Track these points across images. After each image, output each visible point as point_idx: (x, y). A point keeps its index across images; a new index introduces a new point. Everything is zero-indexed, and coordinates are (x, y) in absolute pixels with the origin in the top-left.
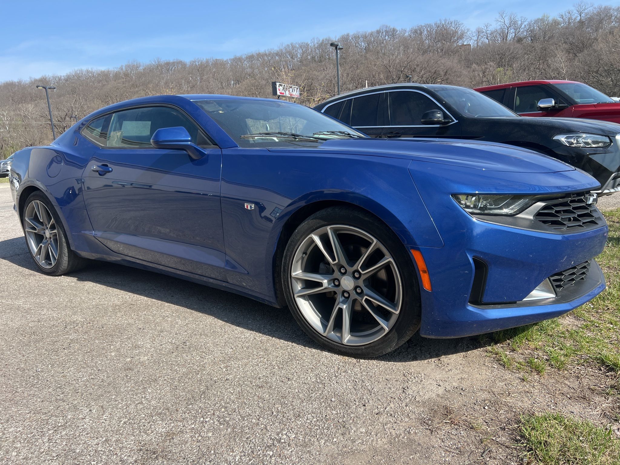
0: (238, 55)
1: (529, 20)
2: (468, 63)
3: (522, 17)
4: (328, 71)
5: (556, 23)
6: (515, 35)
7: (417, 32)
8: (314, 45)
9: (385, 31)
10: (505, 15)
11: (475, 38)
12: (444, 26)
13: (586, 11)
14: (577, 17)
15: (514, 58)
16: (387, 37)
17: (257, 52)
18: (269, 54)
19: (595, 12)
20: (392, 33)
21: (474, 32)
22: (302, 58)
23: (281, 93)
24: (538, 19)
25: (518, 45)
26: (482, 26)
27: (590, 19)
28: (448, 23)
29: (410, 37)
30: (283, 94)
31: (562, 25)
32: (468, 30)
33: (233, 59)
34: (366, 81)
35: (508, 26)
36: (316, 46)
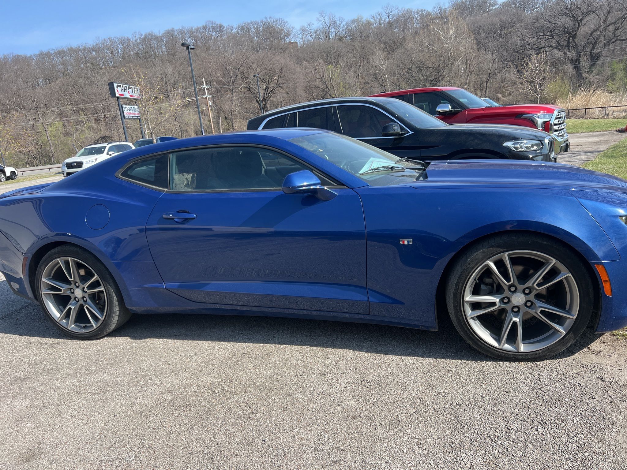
0: (45, 50)
1: (346, 21)
2: (299, 61)
3: (340, 17)
4: (157, 69)
5: (369, 24)
6: (336, 34)
7: (245, 29)
8: (136, 41)
9: (212, 27)
10: (324, 15)
11: (301, 36)
12: (270, 24)
13: (393, 13)
14: (386, 18)
15: (339, 56)
16: (214, 33)
17: (69, 47)
18: (84, 50)
19: (400, 14)
20: (220, 29)
21: (299, 30)
22: (123, 53)
23: (120, 95)
24: (354, 20)
25: (340, 44)
26: (305, 25)
27: (397, 21)
28: (274, 21)
29: (238, 34)
30: (123, 95)
31: (375, 25)
32: (293, 28)
33: (39, 55)
34: (204, 79)
35: (329, 26)
36: (139, 41)
